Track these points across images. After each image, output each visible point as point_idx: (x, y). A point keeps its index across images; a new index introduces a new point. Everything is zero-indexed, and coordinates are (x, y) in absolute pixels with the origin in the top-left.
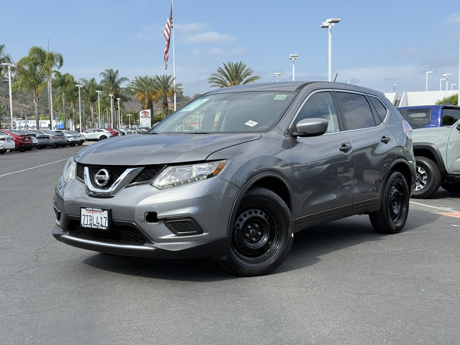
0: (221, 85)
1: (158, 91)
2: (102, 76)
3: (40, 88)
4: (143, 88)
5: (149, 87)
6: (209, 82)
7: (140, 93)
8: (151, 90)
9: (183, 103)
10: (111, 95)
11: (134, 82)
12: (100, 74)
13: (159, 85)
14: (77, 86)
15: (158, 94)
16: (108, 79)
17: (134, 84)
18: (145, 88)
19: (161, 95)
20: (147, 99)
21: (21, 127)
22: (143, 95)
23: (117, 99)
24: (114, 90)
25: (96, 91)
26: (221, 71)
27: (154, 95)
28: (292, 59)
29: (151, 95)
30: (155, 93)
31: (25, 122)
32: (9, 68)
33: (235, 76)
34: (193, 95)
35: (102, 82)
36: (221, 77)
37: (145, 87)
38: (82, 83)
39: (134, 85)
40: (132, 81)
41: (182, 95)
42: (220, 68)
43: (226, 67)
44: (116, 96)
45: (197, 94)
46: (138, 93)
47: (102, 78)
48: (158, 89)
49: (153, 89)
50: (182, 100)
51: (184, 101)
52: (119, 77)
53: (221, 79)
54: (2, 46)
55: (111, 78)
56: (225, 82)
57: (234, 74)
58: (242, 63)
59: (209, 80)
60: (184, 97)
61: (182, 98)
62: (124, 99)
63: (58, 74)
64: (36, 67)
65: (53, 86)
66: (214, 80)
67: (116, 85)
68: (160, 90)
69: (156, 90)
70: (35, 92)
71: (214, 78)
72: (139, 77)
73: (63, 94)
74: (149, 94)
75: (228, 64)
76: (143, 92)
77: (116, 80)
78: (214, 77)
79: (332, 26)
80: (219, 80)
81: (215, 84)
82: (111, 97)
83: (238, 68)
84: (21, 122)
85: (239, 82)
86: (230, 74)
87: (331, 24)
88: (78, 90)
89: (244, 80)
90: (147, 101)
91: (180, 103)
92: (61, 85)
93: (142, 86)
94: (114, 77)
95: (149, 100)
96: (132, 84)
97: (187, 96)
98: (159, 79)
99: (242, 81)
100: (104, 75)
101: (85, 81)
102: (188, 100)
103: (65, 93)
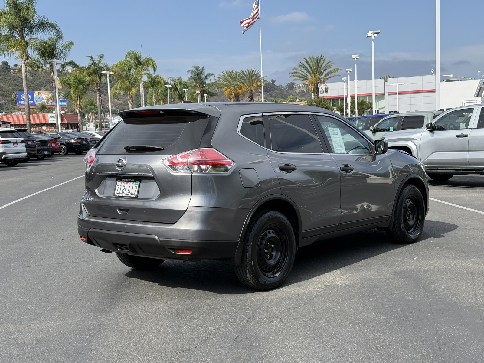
0: (302, 79)
1: (244, 85)
2: (190, 73)
3: (134, 91)
4: (229, 82)
5: (235, 82)
6: (291, 77)
7: (227, 88)
8: (236, 85)
9: (276, 93)
10: (198, 92)
11: (220, 77)
12: (188, 71)
13: (244, 80)
14: (166, 87)
15: (244, 88)
16: (196, 75)
17: (221, 78)
18: (231, 83)
19: (246, 89)
20: (233, 93)
21: (114, 123)
22: (229, 89)
23: (204, 95)
24: (201, 87)
25: (184, 89)
26: (302, 65)
27: (239, 89)
28: (354, 59)
29: (237, 89)
30: (241, 88)
31: (118, 119)
32: (108, 75)
33: (315, 69)
34: (286, 84)
35: (189, 79)
36: (303, 71)
37: (231, 81)
38: (171, 82)
39: (221, 80)
40: (219, 75)
41: (274, 84)
42: (300, 62)
43: (307, 61)
44: (203, 92)
45: (290, 83)
46: (224, 88)
47: (190, 75)
48: (243, 84)
49: (239, 83)
50: (274, 89)
51: (276, 90)
52: (205, 73)
53: (302, 72)
54: (102, 56)
55: (197, 74)
56: (306, 76)
57: (314, 68)
58: (322, 57)
59: (291, 75)
60: (276, 86)
61: (274, 88)
62: (211, 94)
63: (150, 76)
64: (130, 71)
65: (145, 87)
66: (295, 74)
67: (203, 81)
68: (245, 84)
69: (241, 85)
70: (130, 93)
71: (295, 73)
72: (226, 71)
73: (154, 94)
74: (235, 88)
75: (309, 58)
76: (229, 86)
77: (203, 77)
78: (295, 71)
79: (375, 36)
80: (301, 74)
81: (297, 78)
82: (198, 94)
83: (318, 62)
84: (114, 118)
85: (319, 75)
86: (311, 68)
87: (373, 35)
88: (167, 90)
89: (324, 74)
90: (233, 95)
91: (272, 93)
92: (152, 86)
93: (228, 80)
94: (201, 73)
95: (235, 94)
96: (219, 79)
97: (280, 85)
98: (244, 74)
99: (322, 74)
100: (192, 72)
101: (173, 80)
102: (280, 89)
103: (155, 93)
